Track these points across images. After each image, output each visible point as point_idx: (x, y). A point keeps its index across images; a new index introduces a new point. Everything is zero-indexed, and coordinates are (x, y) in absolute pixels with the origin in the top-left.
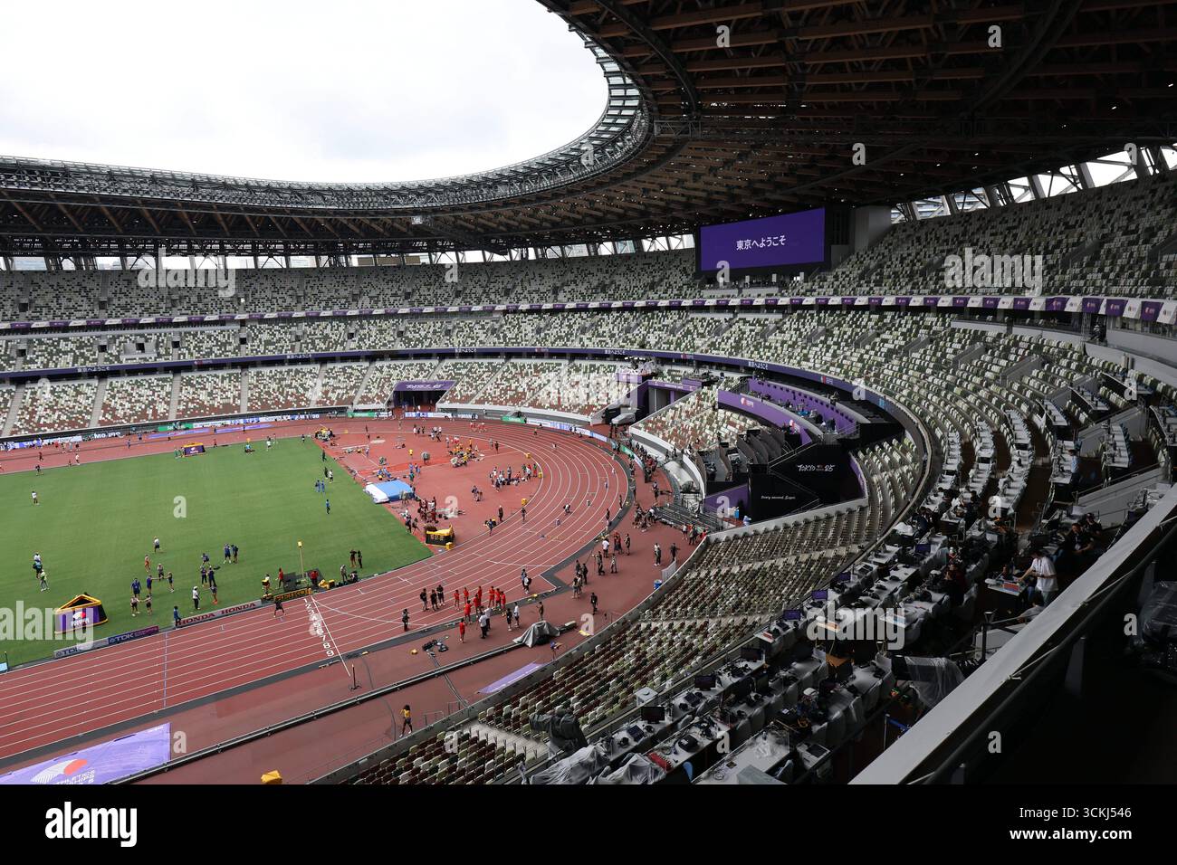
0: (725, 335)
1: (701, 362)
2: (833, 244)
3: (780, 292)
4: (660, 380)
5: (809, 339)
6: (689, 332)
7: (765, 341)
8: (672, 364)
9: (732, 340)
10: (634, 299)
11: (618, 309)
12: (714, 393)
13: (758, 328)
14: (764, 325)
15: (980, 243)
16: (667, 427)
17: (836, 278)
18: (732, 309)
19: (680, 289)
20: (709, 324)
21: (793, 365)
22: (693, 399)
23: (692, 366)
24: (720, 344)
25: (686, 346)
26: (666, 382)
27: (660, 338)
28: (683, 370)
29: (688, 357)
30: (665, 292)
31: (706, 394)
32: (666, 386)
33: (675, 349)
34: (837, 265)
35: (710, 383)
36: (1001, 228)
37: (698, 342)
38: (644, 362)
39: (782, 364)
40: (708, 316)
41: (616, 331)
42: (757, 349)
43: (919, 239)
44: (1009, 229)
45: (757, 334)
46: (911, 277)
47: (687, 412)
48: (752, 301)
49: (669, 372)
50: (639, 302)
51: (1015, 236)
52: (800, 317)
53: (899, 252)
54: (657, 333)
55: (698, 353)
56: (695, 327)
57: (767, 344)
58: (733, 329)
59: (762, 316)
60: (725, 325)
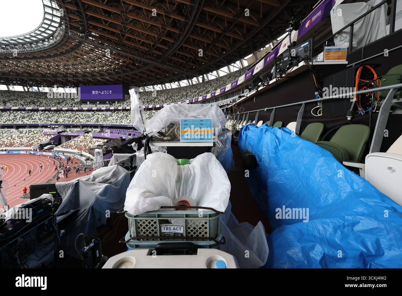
0: (92, 118)
1: (84, 126)
2: (125, 94)
3: (110, 106)
4: (66, 133)
5: (121, 118)
6: (77, 118)
7: (107, 119)
8: (71, 128)
9: (95, 119)
10: (51, 107)
11: (42, 111)
12: (91, 135)
13: (104, 116)
14: (106, 115)
15: (162, 96)
16: (72, 146)
17: (127, 103)
18: (93, 111)
19: (72, 104)
20: (85, 115)
21: (118, 124)
22: (82, 137)
23: (80, 128)
24: (90, 121)
25: (77, 122)
26: (69, 133)
27: (64, 120)
28: (76, 129)
29: (78, 125)
30: (65, 105)
31: (87, 135)
32: (69, 134)
33: (72, 123)
34: (127, 100)
35: (88, 132)
36: (166, 93)
37: (81, 120)
38: (57, 128)
39: (114, 124)
40: (84, 113)
41: (42, 117)
42: (104, 121)
43: (147, 95)
44: (168, 93)
45: (104, 118)
46: (148, 102)
47: (80, 141)
48: (101, 108)
49: (70, 131)
50: (53, 108)
51: (169, 94)
52: (117, 113)
53: (143, 98)
54: (63, 118)
55: (82, 123)
56: (80, 116)
57: (108, 120)
58: (95, 116)
59: (105, 113)
60: (91, 115)
